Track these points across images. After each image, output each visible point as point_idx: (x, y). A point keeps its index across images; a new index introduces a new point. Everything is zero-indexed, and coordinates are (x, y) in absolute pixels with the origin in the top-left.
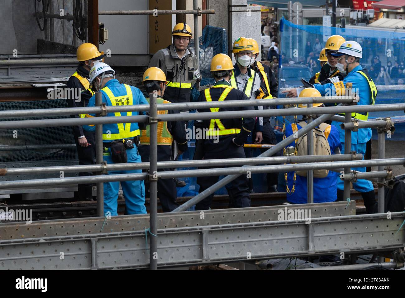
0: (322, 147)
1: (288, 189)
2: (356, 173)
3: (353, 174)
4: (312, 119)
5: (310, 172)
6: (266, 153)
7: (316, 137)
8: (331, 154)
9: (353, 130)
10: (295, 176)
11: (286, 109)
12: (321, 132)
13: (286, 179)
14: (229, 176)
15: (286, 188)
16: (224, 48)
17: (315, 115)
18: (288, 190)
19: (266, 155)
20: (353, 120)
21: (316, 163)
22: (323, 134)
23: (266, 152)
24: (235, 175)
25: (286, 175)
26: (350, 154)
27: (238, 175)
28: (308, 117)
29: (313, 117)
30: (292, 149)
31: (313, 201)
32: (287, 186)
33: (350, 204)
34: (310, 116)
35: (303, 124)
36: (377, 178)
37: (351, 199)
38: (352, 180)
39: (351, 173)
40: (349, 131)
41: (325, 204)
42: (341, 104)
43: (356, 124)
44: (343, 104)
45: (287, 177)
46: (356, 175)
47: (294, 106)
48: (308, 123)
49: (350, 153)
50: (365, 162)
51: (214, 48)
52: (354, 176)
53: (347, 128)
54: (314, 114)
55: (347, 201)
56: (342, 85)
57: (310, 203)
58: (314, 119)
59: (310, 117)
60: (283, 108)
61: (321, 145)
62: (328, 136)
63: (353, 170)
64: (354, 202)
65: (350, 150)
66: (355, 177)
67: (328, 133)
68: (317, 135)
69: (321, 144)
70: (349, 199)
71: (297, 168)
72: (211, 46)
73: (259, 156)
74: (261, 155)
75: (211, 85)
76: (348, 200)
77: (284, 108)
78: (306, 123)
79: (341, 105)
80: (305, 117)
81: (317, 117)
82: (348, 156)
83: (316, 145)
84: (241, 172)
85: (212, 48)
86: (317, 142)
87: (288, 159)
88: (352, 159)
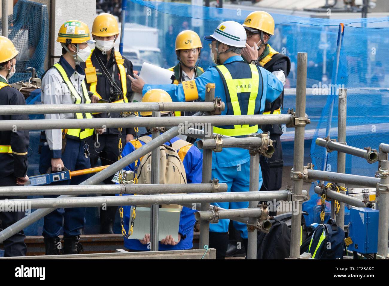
0: (175, 171)
1: (123, 230)
2: (218, 210)
3: (213, 211)
4: (159, 133)
5: (154, 206)
6: (92, 180)
7: (167, 159)
8: (187, 183)
9: (215, 150)
10: (134, 213)
11: (123, 118)
12: (174, 151)
13: (121, 216)
14: (39, 210)
15: (122, 229)
16: (44, 31)
17: (164, 128)
18: (124, 232)
19: (92, 182)
20: (215, 136)
21: (163, 194)
22: (176, 154)
23: (92, 177)
24: (47, 209)
25: (121, 211)
26: (210, 184)
27: (52, 210)
28: (154, 130)
29: (160, 130)
30: (130, 174)
31: (158, 248)
32: (123, 226)
33: (208, 254)
34: (156, 129)
35: (147, 139)
36: (248, 218)
37: (210, 247)
38: (212, 219)
39: (211, 210)
40: (208, 150)
41: (173, 253)
42: (199, 112)
43: (220, 141)
44: (201, 114)
45: (122, 213)
46: (218, 213)
47: (134, 115)
48: (153, 138)
49: (210, 181)
50: (229, 195)
51: (29, 31)
52: (215, 214)
53: (205, 147)
54: (163, 126)
55: (203, 248)
56: (193, 85)
57: (154, 251)
58: (161, 132)
59: (156, 131)
60: (119, 117)
61: (172, 168)
62: (183, 157)
63: (213, 206)
64: (213, 250)
65: (210, 178)
66: (216, 216)
67: (184, 153)
68: (168, 156)
69: (174, 167)
70: (208, 247)
71: (133, 201)
72: (25, 28)
73: (82, 183)
74: (85, 182)
75: (24, 82)
76: (206, 247)
77: (121, 116)
78: (151, 138)
79: (199, 115)
80: (150, 131)
81: (166, 130)
82: (207, 186)
83: (167, 169)
84: (54, 205)
85: (27, 31)
86: (168, 164)
87: (123, 189)
88: (212, 191)
